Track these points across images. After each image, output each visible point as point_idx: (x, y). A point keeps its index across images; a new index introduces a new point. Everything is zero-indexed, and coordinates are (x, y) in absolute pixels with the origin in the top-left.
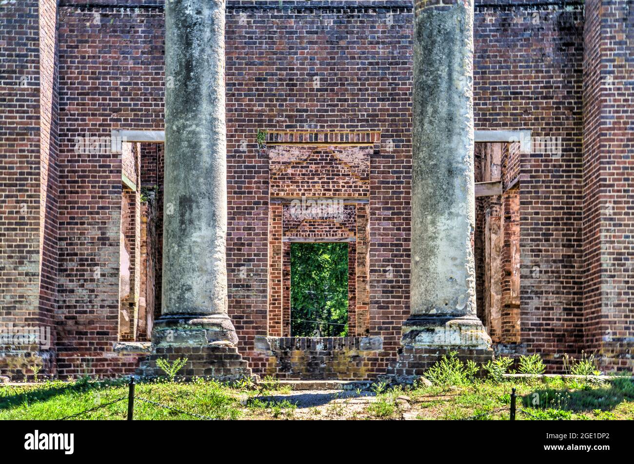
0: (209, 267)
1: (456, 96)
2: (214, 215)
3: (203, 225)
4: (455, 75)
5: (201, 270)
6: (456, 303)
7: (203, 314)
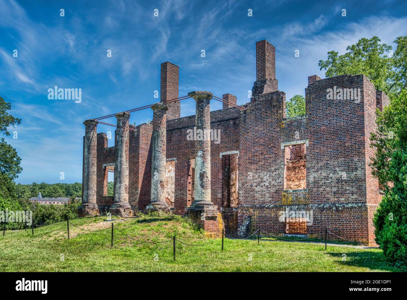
0: (119, 192)
1: (156, 151)
2: (120, 181)
3: (118, 183)
4: (156, 146)
5: (117, 193)
6: (155, 199)
7: (118, 202)
